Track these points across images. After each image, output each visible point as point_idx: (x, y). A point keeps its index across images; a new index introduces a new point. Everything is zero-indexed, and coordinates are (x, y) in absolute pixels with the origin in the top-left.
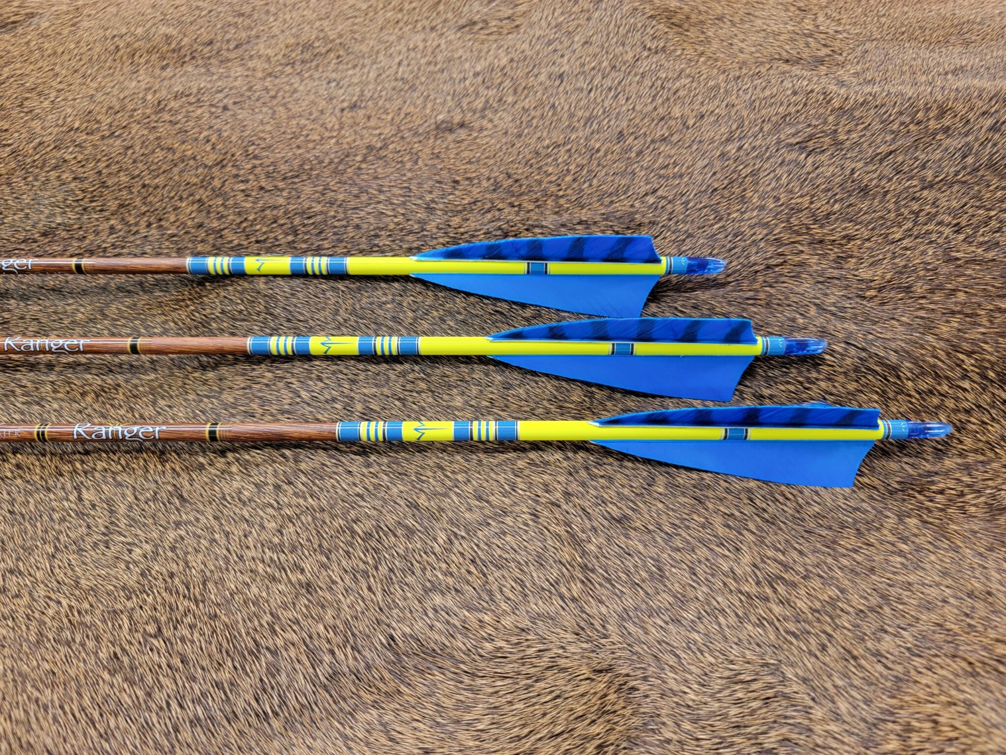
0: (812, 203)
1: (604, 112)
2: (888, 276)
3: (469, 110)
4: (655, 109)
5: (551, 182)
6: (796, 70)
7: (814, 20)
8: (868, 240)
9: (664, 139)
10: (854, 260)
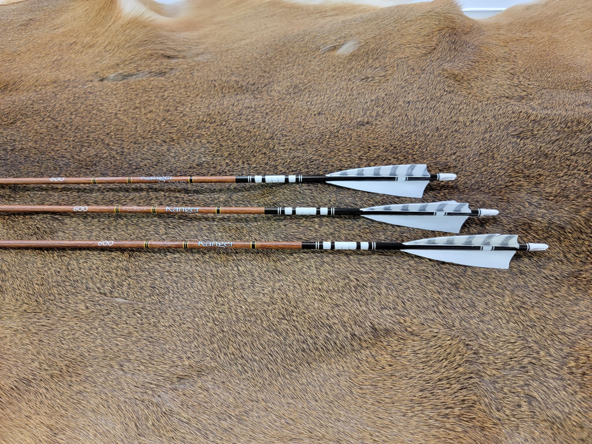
0: (523, 160)
1: (430, 119)
2: (558, 191)
3: (370, 116)
4: (451, 118)
5: (409, 148)
6: (512, 102)
7: (518, 79)
8: (549, 176)
9: (456, 131)
10: (543, 184)
